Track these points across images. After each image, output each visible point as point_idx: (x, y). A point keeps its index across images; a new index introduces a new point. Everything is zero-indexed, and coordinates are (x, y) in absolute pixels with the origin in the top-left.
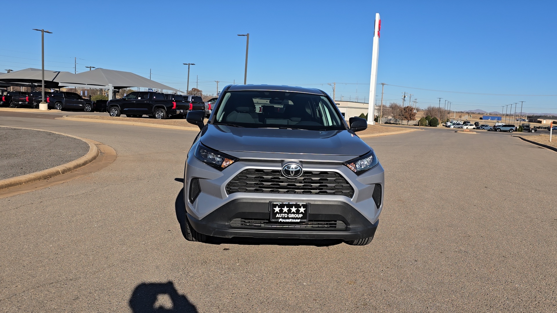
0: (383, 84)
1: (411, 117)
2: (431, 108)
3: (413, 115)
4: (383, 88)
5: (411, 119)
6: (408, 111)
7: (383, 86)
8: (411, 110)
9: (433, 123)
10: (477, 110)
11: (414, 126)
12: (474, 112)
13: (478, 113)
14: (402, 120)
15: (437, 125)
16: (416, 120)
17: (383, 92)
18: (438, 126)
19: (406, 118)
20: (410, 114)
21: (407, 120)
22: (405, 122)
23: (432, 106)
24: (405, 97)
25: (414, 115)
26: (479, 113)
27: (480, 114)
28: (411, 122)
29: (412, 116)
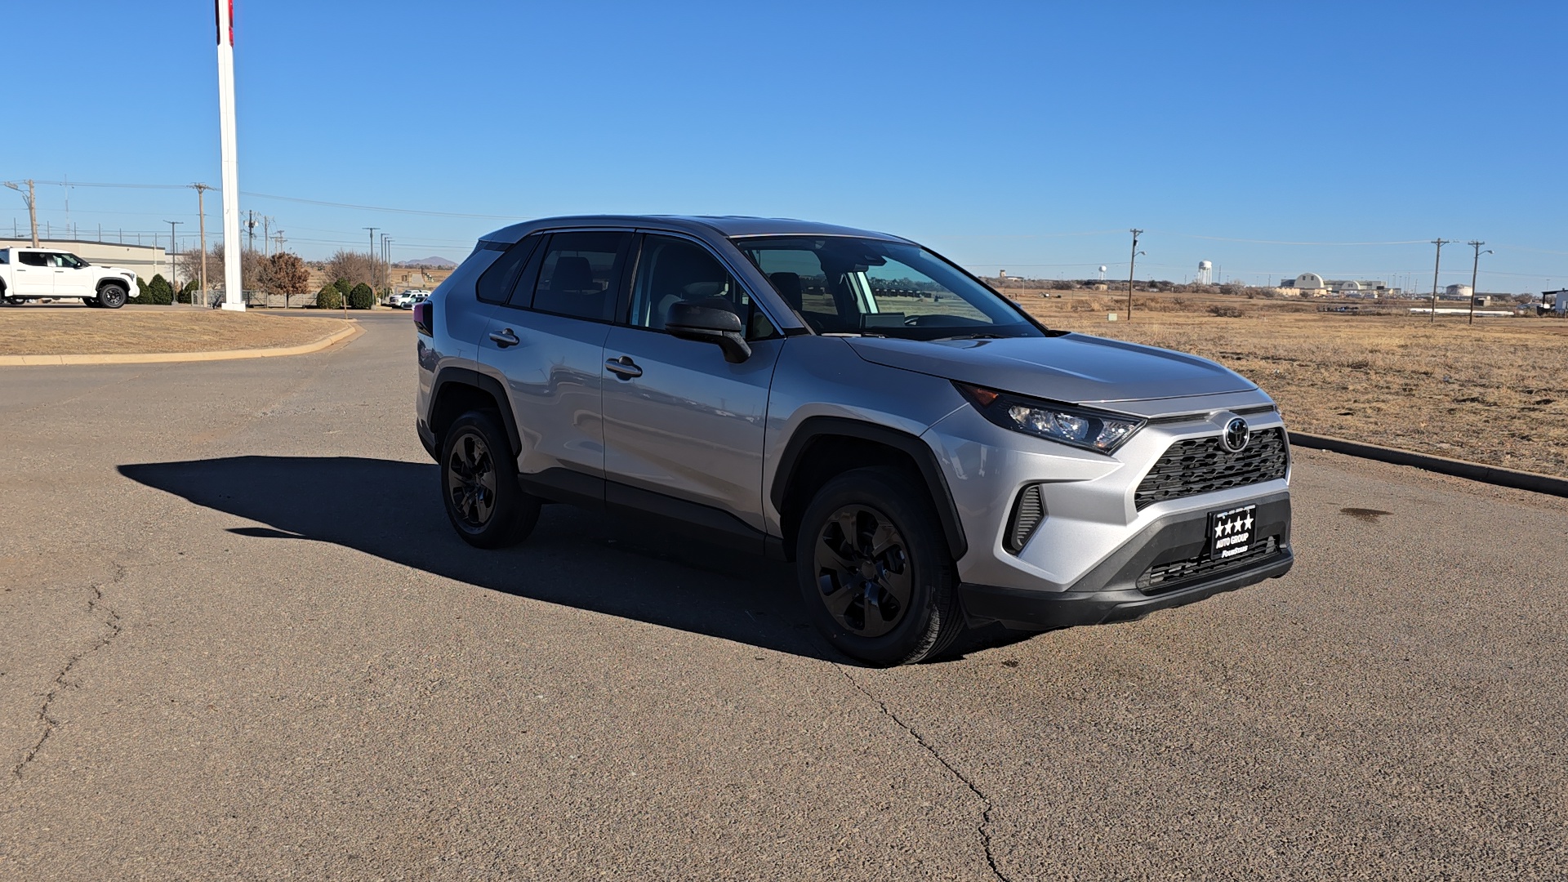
0: (200, 188)
1: (295, 283)
2: (345, 256)
3: (300, 278)
4: (202, 199)
5: (296, 290)
6: (284, 266)
7: (200, 193)
8: (293, 265)
9: (358, 299)
10: (431, 258)
11: (306, 310)
12: (428, 264)
13: (437, 266)
14: (270, 294)
15: (371, 304)
16: (310, 292)
17: (202, 210)
18: (373, 307)
19: (280, 286)
20: (291, 275)
21: (286, 294)
22: (278, 299)
23: (347, 250)
24: (251, 225)
25: (304, 278)
26: (440, 266)
27: (442, 269)
28: (298, 299)
29: (299, 282)
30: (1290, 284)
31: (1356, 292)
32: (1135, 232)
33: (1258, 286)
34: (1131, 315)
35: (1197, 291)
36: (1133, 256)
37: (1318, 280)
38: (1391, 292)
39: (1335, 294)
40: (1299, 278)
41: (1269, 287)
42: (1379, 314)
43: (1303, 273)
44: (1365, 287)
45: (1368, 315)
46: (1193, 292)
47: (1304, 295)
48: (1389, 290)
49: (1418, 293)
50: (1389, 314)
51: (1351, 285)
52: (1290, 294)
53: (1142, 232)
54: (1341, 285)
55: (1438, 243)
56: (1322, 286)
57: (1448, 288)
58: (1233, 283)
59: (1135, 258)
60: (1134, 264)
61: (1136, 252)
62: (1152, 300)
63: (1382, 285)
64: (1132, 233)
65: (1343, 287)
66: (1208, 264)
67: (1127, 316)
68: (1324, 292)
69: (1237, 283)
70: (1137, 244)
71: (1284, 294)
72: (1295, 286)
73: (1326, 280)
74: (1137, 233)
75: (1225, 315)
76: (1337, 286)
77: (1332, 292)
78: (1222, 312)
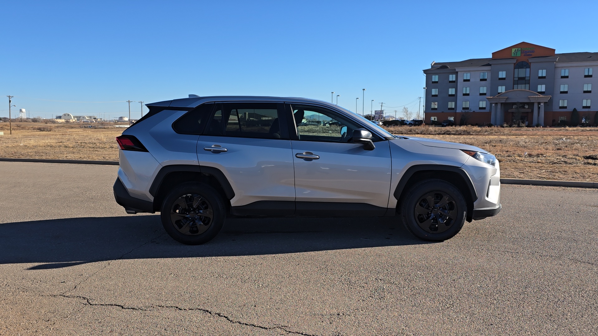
30: (60, 117)
31: (86, 120)
32: (9, 97)
33: (46, 119)
34: (12, 132)
35: (21, 121)
36: (10, 107)
37: (71, 115)
38: (99, 120)
39: (78, 121)
40: (63, 115)
41: (53, 119)
42: (104, 128)
43: (65, 113)
44: (89, 118)
45: (100, 128)
46: (20, 122)
47: (67, 122)
48: (98, 119)
49: (110, 120)
50: (108, 128)
51: (84, 117)
52: (61, 121)
53: (13, 97)
54: (80, 117)
55: (129, 102)
56: (73, 118)
57: (119, 118)
58: (37, 118)
59: (11, 108)
60: (11, 110)
61: (11, 106)
62: (6, 126)
63: (95, 117)
64: (8, 98)
65: (81, 118)
66: (24, 110)
67: (10, 132)
68: (74, 120)
69: (38, 118)
70: (11, 102)
71: (59, 121)
72: (62, 118)
73: (74, 116)
74: (10, 97)
75: (44, 130)
76: (79, 118)
77: (77, 120)
78: (43, 129)
